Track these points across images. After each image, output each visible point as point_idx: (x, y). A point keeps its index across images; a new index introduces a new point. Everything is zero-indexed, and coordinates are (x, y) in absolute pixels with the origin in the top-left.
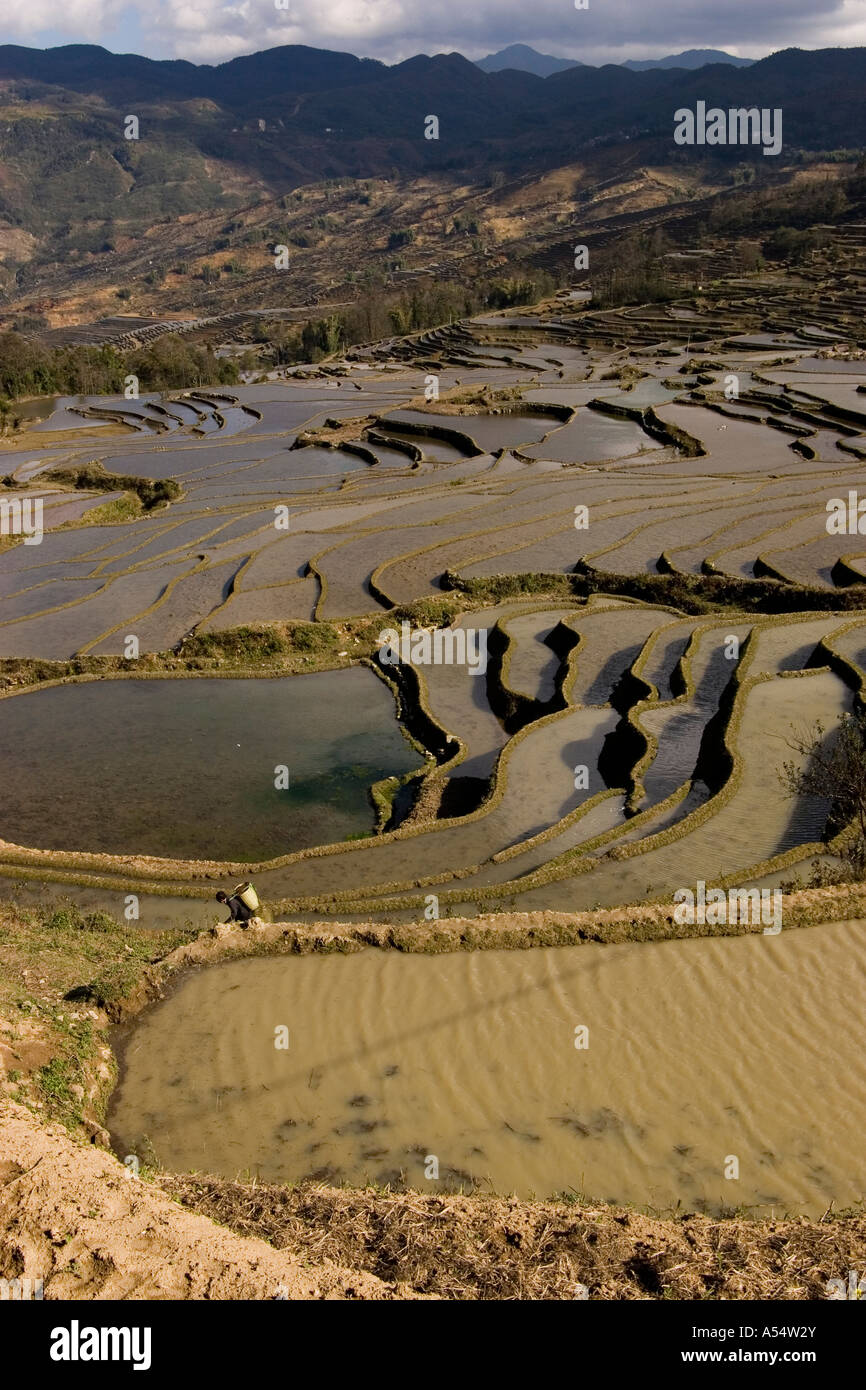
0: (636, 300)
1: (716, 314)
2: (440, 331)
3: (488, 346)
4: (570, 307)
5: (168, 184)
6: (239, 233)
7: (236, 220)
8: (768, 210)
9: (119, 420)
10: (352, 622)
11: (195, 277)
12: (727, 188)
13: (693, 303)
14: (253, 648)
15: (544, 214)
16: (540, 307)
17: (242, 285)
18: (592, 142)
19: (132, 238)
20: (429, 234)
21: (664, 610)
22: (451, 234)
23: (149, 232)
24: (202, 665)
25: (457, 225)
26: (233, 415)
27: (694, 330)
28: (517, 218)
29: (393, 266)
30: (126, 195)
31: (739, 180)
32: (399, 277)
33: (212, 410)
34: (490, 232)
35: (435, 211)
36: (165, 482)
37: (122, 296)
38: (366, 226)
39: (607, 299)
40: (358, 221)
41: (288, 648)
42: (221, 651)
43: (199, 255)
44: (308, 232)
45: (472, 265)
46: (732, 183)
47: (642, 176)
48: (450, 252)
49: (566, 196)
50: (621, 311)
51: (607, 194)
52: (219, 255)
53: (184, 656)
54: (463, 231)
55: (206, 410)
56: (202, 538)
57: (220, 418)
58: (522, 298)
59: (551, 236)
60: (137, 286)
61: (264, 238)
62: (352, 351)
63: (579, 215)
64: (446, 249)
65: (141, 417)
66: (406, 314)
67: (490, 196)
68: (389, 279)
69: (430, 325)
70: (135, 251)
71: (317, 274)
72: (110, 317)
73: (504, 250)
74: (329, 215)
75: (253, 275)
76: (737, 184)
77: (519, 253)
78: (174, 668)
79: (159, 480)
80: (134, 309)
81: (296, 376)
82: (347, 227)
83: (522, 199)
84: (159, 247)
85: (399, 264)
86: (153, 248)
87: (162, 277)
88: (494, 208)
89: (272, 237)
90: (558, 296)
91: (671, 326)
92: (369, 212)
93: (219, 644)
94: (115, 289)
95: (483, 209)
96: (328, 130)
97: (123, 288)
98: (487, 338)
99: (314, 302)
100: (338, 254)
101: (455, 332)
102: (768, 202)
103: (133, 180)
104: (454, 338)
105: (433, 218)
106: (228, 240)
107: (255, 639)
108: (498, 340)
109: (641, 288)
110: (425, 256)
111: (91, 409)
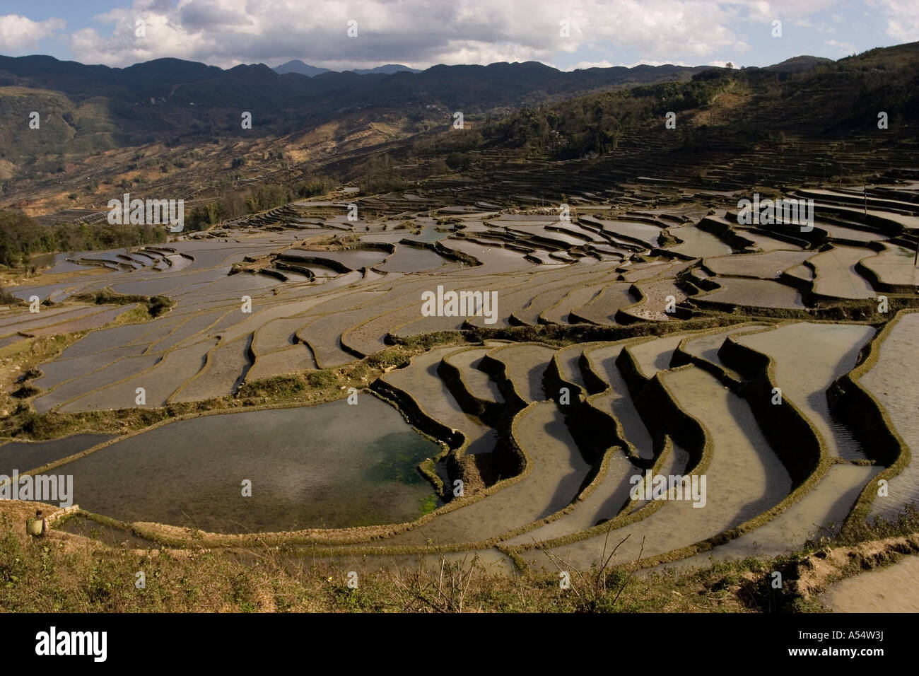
0: (384, 190)
1: (430, 196)
2: (277, 210)
3: (306, 217)
4: (348, 195)
5: (97, 133)
6: (141, 161)
7: (140, 153)
8: (443, 144)
9: (102, 265)
10: (344, 368)
11: (117, 186)
12: (416, 134)
13: (416, 191)
14: (285, 389)
15: (319, 148)
16: (329, 196)
17: (146, 190)
18: (341, 110)
19: (76, 164)
20: (255, 159)
21: (538, 345)
22: (268, 159)
23: (87, 161)
24: (254, 402)
25: (271, 154)
26: (176, 259)
27: (419, 206)
28: (304, 150)
29: (236, 177)
30: (71, 140)
31: (422, 130)
32: (240, 183)
33: (161, 257)
34: (290, 158)
35: (257, 147)
36: (157, 297)
37: (72, 197)
38: (218, 155)
39: (369, 190)
40: (213, 153)
41: (307, 387)
42: (265, 392)
43: (119, 174)
44: (184, 160)
45: (283, 176)
46: (418, 131)
47: (370, 128)
48: (269, 169)
49: (330, 138)
50: (377, 196)
51: (352, 137)
52: (131, 173)
53: (241, 398)
54: (275, 158)
55: (157, 257)
56: (211, 327)
57: (168, 261)
58: (318, 191)
59: (324, 159)
60: (81, 192)
61: (158, 163)
62: (225, 223)
63: (339, 148)
64: (266, 167)
65: (116, 263)
66: (255, 201)
67: (288, 139)
68: (235, 184)
69: (269, 208)
70: (78, 171)
71: (191, 182)
72: (65, 210)
73: (300, 167)
74: (196, 150)
75: (152, 184)
76: (421, 132)
77: (309, 168)
78: (236, 406)
79: (153, 296)
80: (80, 205)
81: (195, 238)
82: (207, 156)
83: (306, 140)
84: (93, 169)
85: (240, 176)
86: (89, 170)
87: (97, 186)
88: (291, 145)
89: (163, 162)
90: (338, 190)
91: (407, 203)
92: (219, 148)
93: (263, 388)
94: (68, 194)
95: (284, 146)
96: (192, 104)
97: (72, 193)
98: (305, 213)
99: (192, 198)
100: (202, 172)
101: (286, 210)
102: (442, 140)
103: (75, 132)
104: (286, 214)
105: (256, 151)
106: (136, 165)
107: (286, 383)
108: (311, 214)
109: (387, 184)
110: (253, 171)
111: (82, 259)
